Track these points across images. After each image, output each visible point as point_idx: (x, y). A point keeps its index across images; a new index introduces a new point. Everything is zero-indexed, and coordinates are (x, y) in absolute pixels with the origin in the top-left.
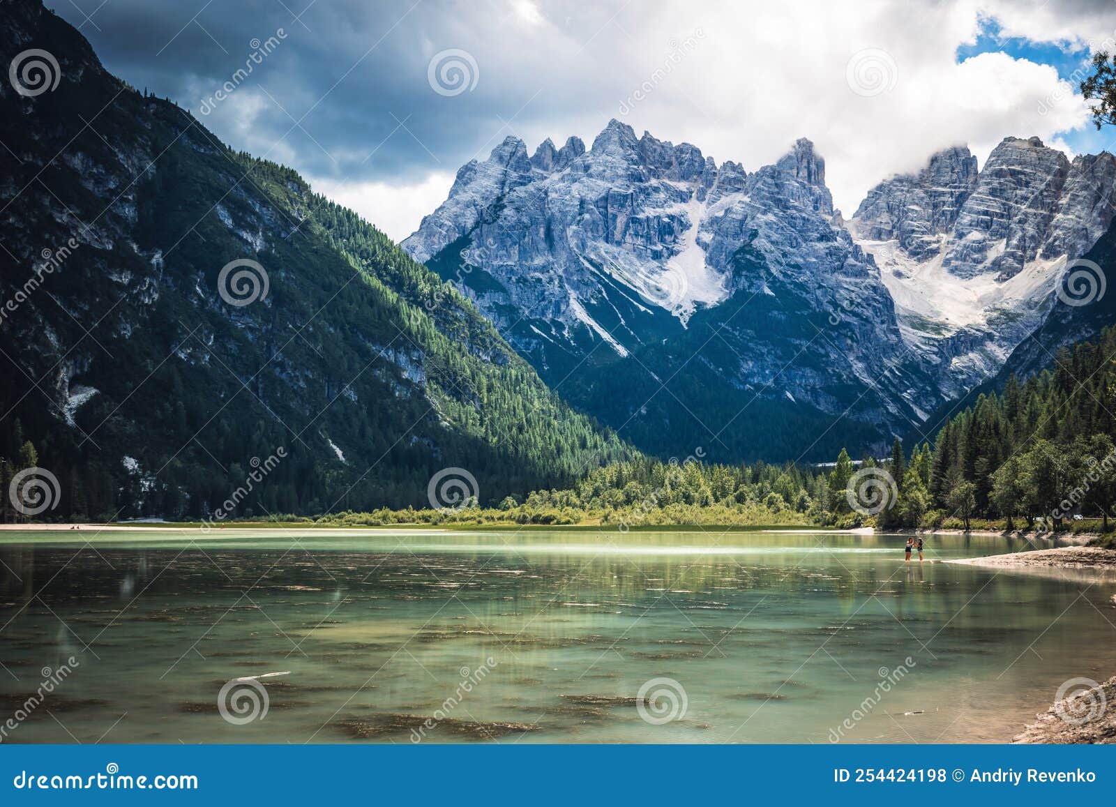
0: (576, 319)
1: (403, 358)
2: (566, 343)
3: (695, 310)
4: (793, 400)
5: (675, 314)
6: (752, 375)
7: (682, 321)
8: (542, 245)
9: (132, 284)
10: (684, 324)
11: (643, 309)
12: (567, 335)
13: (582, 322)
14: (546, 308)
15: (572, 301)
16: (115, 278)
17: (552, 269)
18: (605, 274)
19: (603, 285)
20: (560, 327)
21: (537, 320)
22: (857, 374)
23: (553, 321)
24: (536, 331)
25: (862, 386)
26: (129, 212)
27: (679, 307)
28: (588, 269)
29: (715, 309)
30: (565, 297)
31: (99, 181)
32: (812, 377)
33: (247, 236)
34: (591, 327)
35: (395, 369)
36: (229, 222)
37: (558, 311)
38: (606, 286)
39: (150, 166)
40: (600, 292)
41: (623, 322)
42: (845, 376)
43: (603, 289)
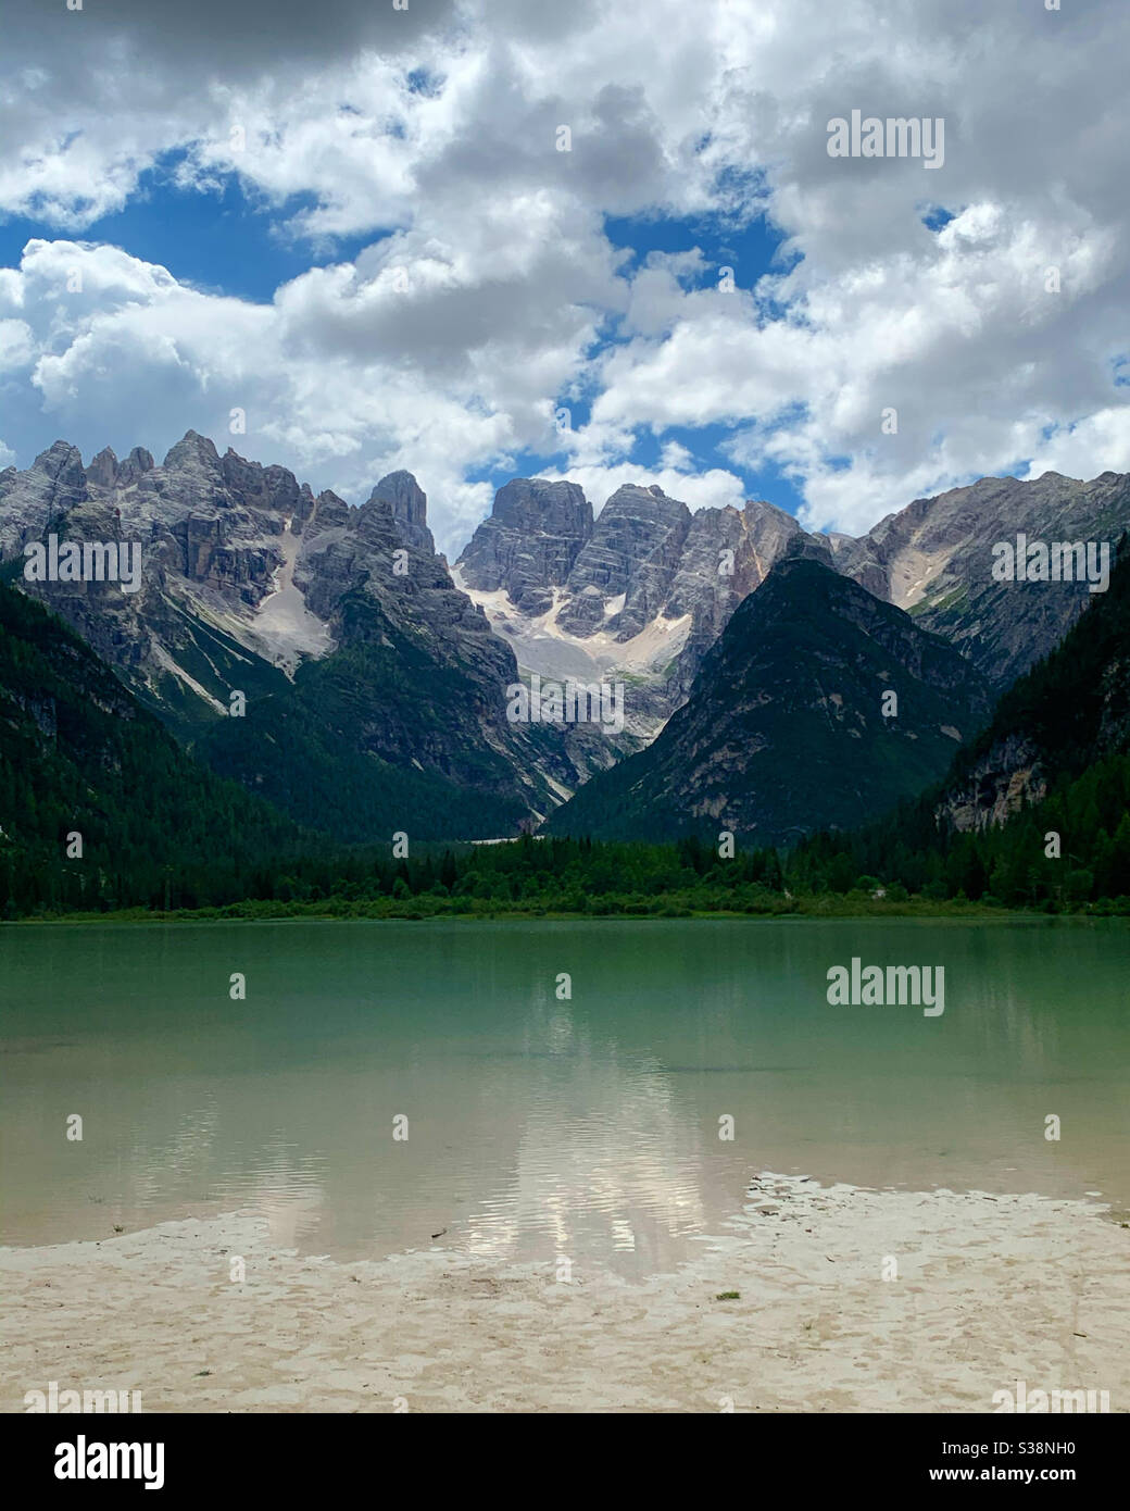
0: (161, 667)
2: (150, 696)
3: (300, 661)
4: (421, 768)
5: (278, 665)
6: (374, 738)
7: (286, 673)
10: (290, 678)
11: (240, 658)
12: (150, 687)
13: (168, 672)
14: (124, 652)
15: (153, 645)
17: (128, 605)
18: (192, 616)
19: (190, 628)
20: (141, 676)
22: (488, 741)
23: (131, 669)
25: (496, 756)
27: (280, 657)
28: (170, 607)
29: (324, 660)
30: (147, 638)
32: (442, 742)
34: (180, 677)
37: (137, 657)
38: (193, 628)
40: (188, 636)
41: (217, 673)
42: (476, 743)
43: (190, 633)
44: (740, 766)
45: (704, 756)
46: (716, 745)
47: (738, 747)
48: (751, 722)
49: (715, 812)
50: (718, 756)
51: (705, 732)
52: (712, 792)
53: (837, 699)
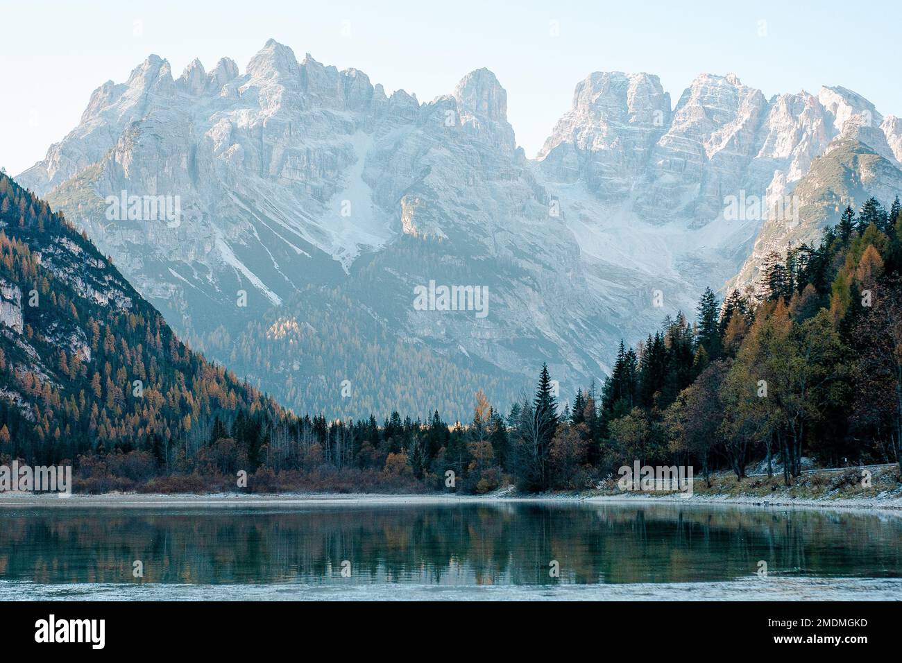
0: (222, 262)
2: (210, 289)
3: (359, 254)
4: (467, 355)
5: (336, 257)
7: (344, 266)
8: (185, 178)
10: (346, 270)
11: (299, 251)
12: (211, 280)
13: (229, 266)
14: (188, 248)
15: (218, 242)
17: (195, 204)
18: (257, 212)
19: (254, 225)
21: (176, 262)
22: (539, 327)
23: (195, 264)
24: (175, 274)
27: (342, 250)
29: (381, 252)
30: (211, 237)
34: (240, 272)
37: (201, 253)
38: (257, 224)
40: (251, 232)
41: (276, 266)
42: (525, 329)
43: (254, 229)
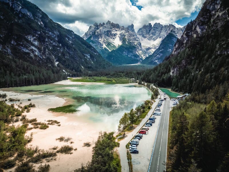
1: (88, 55)
3: (118, 45)
6: (125, 54)
7: (117, 47)
8: (100, 37)
9: (60, 49)
11: (112, 45)
16: (58, 49)
17: (101, 40)
19: (107, 42)
20: (103, 48)
24: (100, 48)
25: (137, 55)
26: (57, 39)
27: (116, 45)
28: (106, 40)
29: (121, 45)
31: (53, 36)
32: (132, 54)
33: (70, 41)
35: (87, 57)
36: (67, 40)
37: (102, 46)
39: (58, 33)
41: (110, 47)
42: (135, 54)
44: (160, 57)
45: (156, 56)
46: (157, 55)
47: (159, 55)
48: (161, 52)
49: (156, 62)
50: (157, 56)
51: (157, 53)
52: (156, 59)
53: (170, 50)
